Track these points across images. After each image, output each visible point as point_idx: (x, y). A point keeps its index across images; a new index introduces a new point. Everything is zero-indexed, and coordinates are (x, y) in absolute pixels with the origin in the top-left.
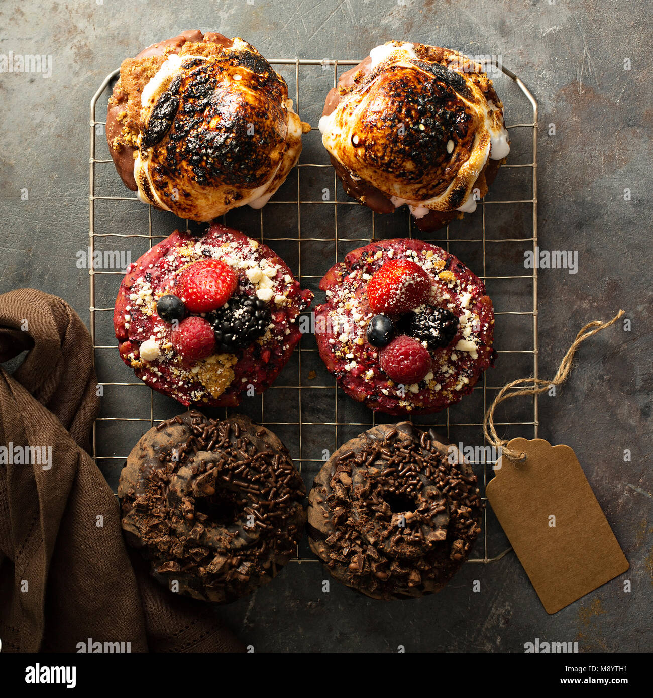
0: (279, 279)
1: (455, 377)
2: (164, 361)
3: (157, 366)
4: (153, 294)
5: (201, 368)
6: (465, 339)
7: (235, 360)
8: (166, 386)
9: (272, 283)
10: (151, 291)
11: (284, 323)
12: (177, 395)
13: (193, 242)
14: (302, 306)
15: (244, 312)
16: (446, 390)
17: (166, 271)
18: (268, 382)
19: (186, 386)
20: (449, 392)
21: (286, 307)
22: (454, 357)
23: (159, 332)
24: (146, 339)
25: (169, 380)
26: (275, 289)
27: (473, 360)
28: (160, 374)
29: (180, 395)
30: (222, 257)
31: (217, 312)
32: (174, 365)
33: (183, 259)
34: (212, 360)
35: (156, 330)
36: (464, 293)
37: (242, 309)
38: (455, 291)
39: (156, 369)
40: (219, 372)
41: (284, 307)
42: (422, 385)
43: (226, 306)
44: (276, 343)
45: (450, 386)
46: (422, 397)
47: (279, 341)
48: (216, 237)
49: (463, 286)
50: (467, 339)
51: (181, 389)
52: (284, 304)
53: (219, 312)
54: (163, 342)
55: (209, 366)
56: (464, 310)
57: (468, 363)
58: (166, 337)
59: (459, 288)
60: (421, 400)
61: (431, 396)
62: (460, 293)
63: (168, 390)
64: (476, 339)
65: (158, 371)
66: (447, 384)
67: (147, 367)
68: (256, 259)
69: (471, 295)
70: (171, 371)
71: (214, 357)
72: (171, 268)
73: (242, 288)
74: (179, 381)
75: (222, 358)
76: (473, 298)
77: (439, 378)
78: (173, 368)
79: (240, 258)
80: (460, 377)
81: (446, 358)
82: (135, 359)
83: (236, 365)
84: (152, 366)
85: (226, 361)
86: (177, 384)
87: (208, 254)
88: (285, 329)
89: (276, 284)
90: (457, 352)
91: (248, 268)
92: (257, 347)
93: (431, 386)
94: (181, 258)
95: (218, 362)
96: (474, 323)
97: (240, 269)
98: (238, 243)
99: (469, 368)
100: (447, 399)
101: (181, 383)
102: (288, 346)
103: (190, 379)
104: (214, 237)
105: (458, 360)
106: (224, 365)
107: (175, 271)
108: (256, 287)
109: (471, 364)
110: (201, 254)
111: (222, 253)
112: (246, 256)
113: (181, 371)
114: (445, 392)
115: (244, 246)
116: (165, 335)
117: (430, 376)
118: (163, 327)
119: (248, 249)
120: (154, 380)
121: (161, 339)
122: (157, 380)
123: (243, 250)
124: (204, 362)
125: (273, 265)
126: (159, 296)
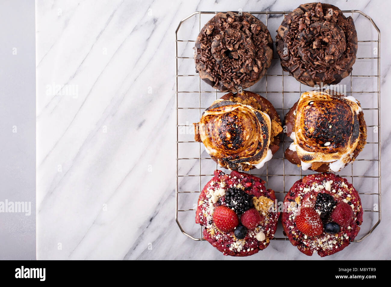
0: (213, 187)
1: (342, 188)
2: (264, 229)
3: (266, 231)
4: (235, 242)
5: (262, 212)
6: (325, 188)
7: (255, 198)
8: (274, 225)
9: (216, 191)
10: (234, 243)
11: (232, 180)
12: (276, 219)
13: (207, 230)
14: (222, 174)
15: (234, 200)
16: (349, 192)
17: (224, 238)
18: (259, 180)
19: (272, 216)
20: (350, 190)
21: (225, 181)
22: (334, 191)
23: (252, 235)
24: (256, 239)
25: (271, 224)
26: (218, 189)
27: (333, 182)
28: (270, 229)
29: (276, 217)
30: (211, 216)
31: (236, 212)
32: (264, 224)
33: (216, 232)
34: (258, 208)
35: (251, 236)
36: (304, 191)
37: (232, 201)
38: (303, 195)
39: (268, 231)
40: (262, 204)
41: (225, 182)
42: (350, 203)
43: (233, 209)
44: (242, 181)
45: (347, 190)
46: (355, 202)
47: (241, 180)
48: (202, 220)
49: (300, 192)
50: (325, 186)
51: (274, 218)
52: (224, 182)
53: (237, 211)
54: (256, 232)
55: (261, 209)
56: (312, 190)
57: (335, 184)
58: (253, 231)
59: (302, 194)
60: (357, 203)
61: (353, 198)
62: (304, 193)
63: (275, 223)
64: (324, 182)
65: (268, 230)
66: (346, 192)
67: (268, 235)
68: (208, 200)
69: (305, 188)
70: (267, 225)
71: (256, 208)
72: (222, 236)
73: (222, 203)
74: (270, 220)
75: (256, 204)
76: (305, 187)
77: (345, 196)
78: (265, 224)
79: (209, 207)
80: (342, 186)
81: (336, 195)
82: (266, 242)
83: (257, 197)
84: (267, 234)
85: (256, 202)
86: (272, 220)
87: (211, 222)
88: (234, 179)
89: (216, 188)
90: (332, 190)
91: (212, 202)
92: (246, 189)
93: (349, 199)
94: (216, 234)
95: (258, 205)
96: (317, 184)
97: (214, 206)
98: (202, 210)
99: (338, 183)
100: (352, 190)
101: (271, 219)
102: (242, 176)
103: (268, 215)
104: (202, 221)
105: (335, 189)
106: (258, 202)
107: (222, 235)
108: (220, 197)
109: (336, 183)
110: (212, 225)
111: (209, 216)
112: (207, 205)
113: (266, 220)
114: (351, 192)
115: (203, 207)
116: (252, 232)
117: (345, 201)
118: (249, 234)
119: (204, 205)
120: (272, 230)
121: (255, 233)
122: (272, 229)
123: (205, 207)
124: (259, 211)
125: (208, 192)
126: (236, 239)
